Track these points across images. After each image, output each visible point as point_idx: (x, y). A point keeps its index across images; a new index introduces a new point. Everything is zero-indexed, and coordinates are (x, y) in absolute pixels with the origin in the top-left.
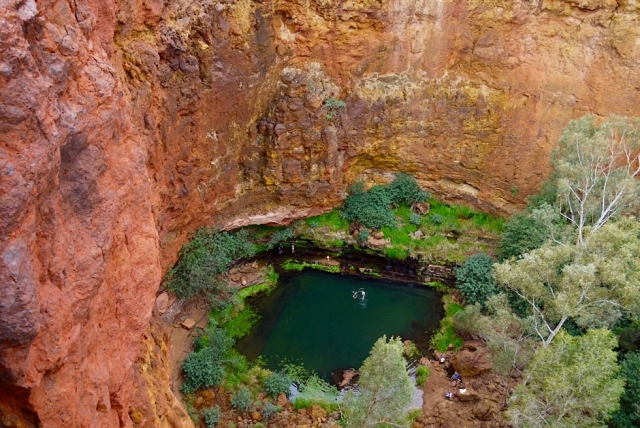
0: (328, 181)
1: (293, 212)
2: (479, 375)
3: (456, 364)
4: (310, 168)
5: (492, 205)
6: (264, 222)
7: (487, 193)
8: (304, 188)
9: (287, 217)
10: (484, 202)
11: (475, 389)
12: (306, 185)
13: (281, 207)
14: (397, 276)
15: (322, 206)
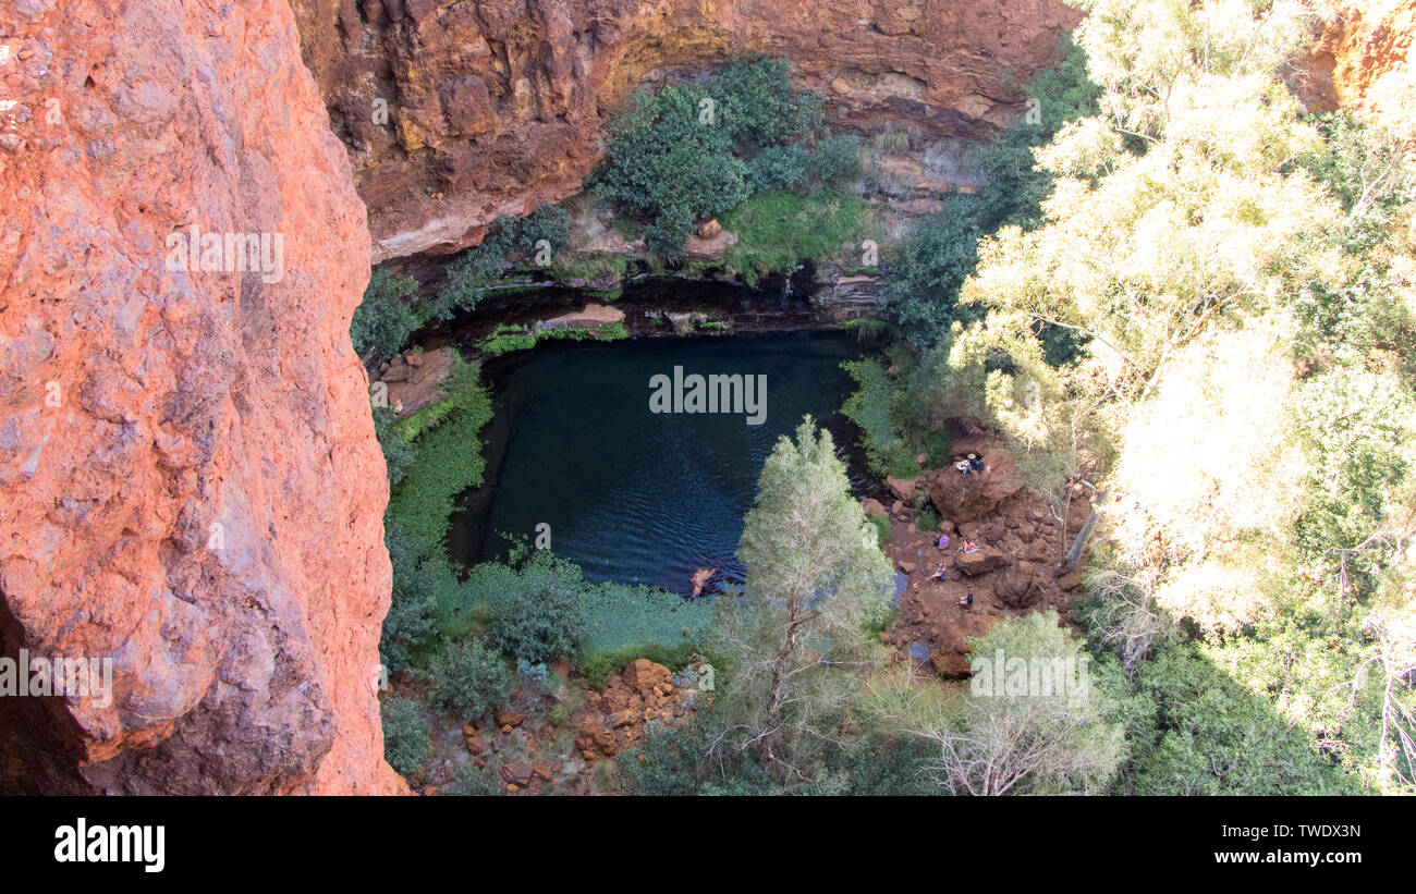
0: (562, 117)
1: (489, 209)
2: (996, 512)
3: (943, 499)
4: (509, 91)
5: (961, 115)
6: (420, 248)
7: (944, 88)
8: (505, 145)
9: (476, 223)
10: (942, 111)
11: (991, 542)
12: (510, 137)
13: (455, 203)
14: (769, 320)
15: (556, 180)
